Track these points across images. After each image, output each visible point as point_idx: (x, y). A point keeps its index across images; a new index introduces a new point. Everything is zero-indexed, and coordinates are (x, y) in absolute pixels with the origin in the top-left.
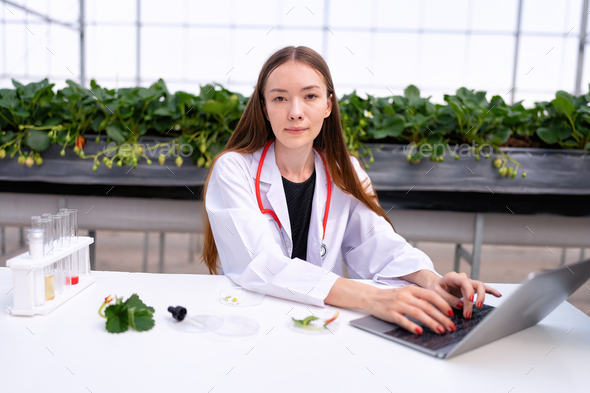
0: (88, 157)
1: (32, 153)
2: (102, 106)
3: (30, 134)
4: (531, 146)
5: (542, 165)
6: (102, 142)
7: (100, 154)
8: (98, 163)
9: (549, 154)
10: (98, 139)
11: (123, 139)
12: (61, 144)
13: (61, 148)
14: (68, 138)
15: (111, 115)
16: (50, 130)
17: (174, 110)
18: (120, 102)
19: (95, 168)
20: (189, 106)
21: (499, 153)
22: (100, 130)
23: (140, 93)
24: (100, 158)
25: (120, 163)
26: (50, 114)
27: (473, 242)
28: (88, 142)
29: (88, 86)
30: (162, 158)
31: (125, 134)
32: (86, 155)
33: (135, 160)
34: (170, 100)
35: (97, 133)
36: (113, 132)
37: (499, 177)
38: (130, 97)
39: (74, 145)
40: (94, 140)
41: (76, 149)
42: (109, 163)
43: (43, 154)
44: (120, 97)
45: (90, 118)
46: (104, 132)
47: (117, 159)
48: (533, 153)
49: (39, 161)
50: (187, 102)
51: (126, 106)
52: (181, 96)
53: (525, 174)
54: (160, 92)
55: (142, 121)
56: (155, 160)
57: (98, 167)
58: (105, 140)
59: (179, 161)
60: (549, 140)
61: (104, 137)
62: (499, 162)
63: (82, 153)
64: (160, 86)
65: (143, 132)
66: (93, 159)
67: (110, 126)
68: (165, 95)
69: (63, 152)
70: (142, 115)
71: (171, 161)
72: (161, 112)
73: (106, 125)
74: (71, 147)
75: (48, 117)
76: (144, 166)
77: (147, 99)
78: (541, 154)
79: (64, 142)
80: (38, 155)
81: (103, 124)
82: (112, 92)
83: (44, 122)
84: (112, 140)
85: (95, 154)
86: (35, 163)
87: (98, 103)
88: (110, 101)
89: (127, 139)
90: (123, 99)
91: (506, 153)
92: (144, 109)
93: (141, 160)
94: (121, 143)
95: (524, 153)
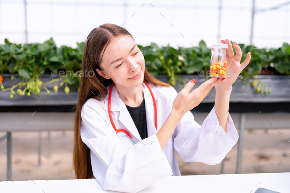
0: (7, 90)
2: (15, 56)
4: (270, 74)
5: (277, 85)
6: (15, 79)
7: (14, 87)
8: (13, 93)
9: (281, 79)
10: (12, 77)
11: (29, 77)
15: (21, 61)
17: (62, 58)
18: (27, 54)
19: (12, 96)
20: (71, 55)
21: (254, 79)
22: (14, 72)
23: (39, 47)
24: (15, 90)
25: (29, 94)
28: (6, 79)
30: (56, 88)
31: (31, 74)
32: (5, 88)
33: (39, 91)
34: (58, 52)
35: (12, 73)
36: (23, 73)
37: (256, 93)
38: (32, 50)
40: (10, 77)
42: (22, 93)
44: (25, 49)
45: (6, 63)
46: (16, 72)
47: (27, 91)
48: (273, 79)
50: (70, 52)
51: (30, 56)
52: (65, 49)
53: (270, 91)
54: (52, 47)
55: (41, 65)
56: (51, 89)
57: (14, 95)
58: (17, 77)
59: (67, 90)
60: (281, 71)
61: (16, 75)
62: (255, 84)
63: (3, 87)
64: (50, 42)
65: (42, 72)
66: (10, 91)
67: (21, 69)
68: (55, 48)
70: (41, 61)
71: (62, 89)
72: (54, 59)
73: (18, 69)
76: (44, 93)
77: (43, 52)
78: (276, 79)
81: (16, 68)
82: (19, 46)
84: (21, 77)
85: (11, 87)
87: (12, 55)
88: (20, 53)
89: (32, 77)
90: (28, 51)
91: (258, 79)
92: (42, 57)
93: (42, 90)
94: (28, 80)
95: (267, 78)
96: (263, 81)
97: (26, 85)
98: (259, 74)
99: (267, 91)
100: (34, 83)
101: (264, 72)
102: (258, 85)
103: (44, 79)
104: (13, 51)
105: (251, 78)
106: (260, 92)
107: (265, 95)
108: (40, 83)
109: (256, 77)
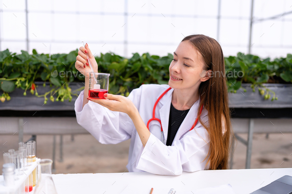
0: (41, 96)
1: (4, 94)
2: (47, 66)
3: (2, 83)
4: (276, 83)
5: (282, 93)
6: (47, 86)
7: (47, 94)
8: (46, 99)
9: (286, 87)
10: (44, 85)
11: (60, 85)
12: (23, 88)
13: (24, 91)
14: (27, 84)
16: (16, 80)
18: (57, 64)
19: (45, 102)
21: (263, 87)
22: (46, 80)
24: (48, 96)
25: (62, 100)
26: (12, 70)
27: (248, 133)
29: (31, 53)
31: (61, 82)
32: (39, 94)
33: (71, 97)
35: (44, 81)
36: (54, 81)
37: (264, 99)
38: (62, 61)
39: (30, 89)
40: (42, 85)
41: (32, 91)
42: (52, 99)
43: (10, 94)
46: (48, 81)
48: (278, 87)
49: (9, 98)
51: (60, 65)
53: (277, 98)
57: (47, 101)
60: (287, 80)
61: (48, 83)
62: (263, 92)
63: (37, 94)
65: (72, 80)
66: (43, 97)
69: (25, 94)
73: (50, 77)
74: (29, 89)
75: (12, 72)
77: (72, 62)
78: (282, 87)
79: (25, 87)
80: (8, 95)
81: (48, 77)
83: (9, 76)
84: (53, 85)
85: (44, 94)
86: (6, 99)
88: (51, 64)
89: (62, 84)
90: (58, 61)
91: (265, 86)
94: (59, 87)
95: (274, 86)
96: (270, 89)
97: (58, 92)
98: (266, 83)
99: (274, 98)
100: (64, 90)
101: (271, 81)
102: (265, 92)
103: (73, 87)
104: (45, 61)
105: (260, 86)
106: (268, 99)
107: (272, 101)
108: (69, 90)
109: (264, 85)
